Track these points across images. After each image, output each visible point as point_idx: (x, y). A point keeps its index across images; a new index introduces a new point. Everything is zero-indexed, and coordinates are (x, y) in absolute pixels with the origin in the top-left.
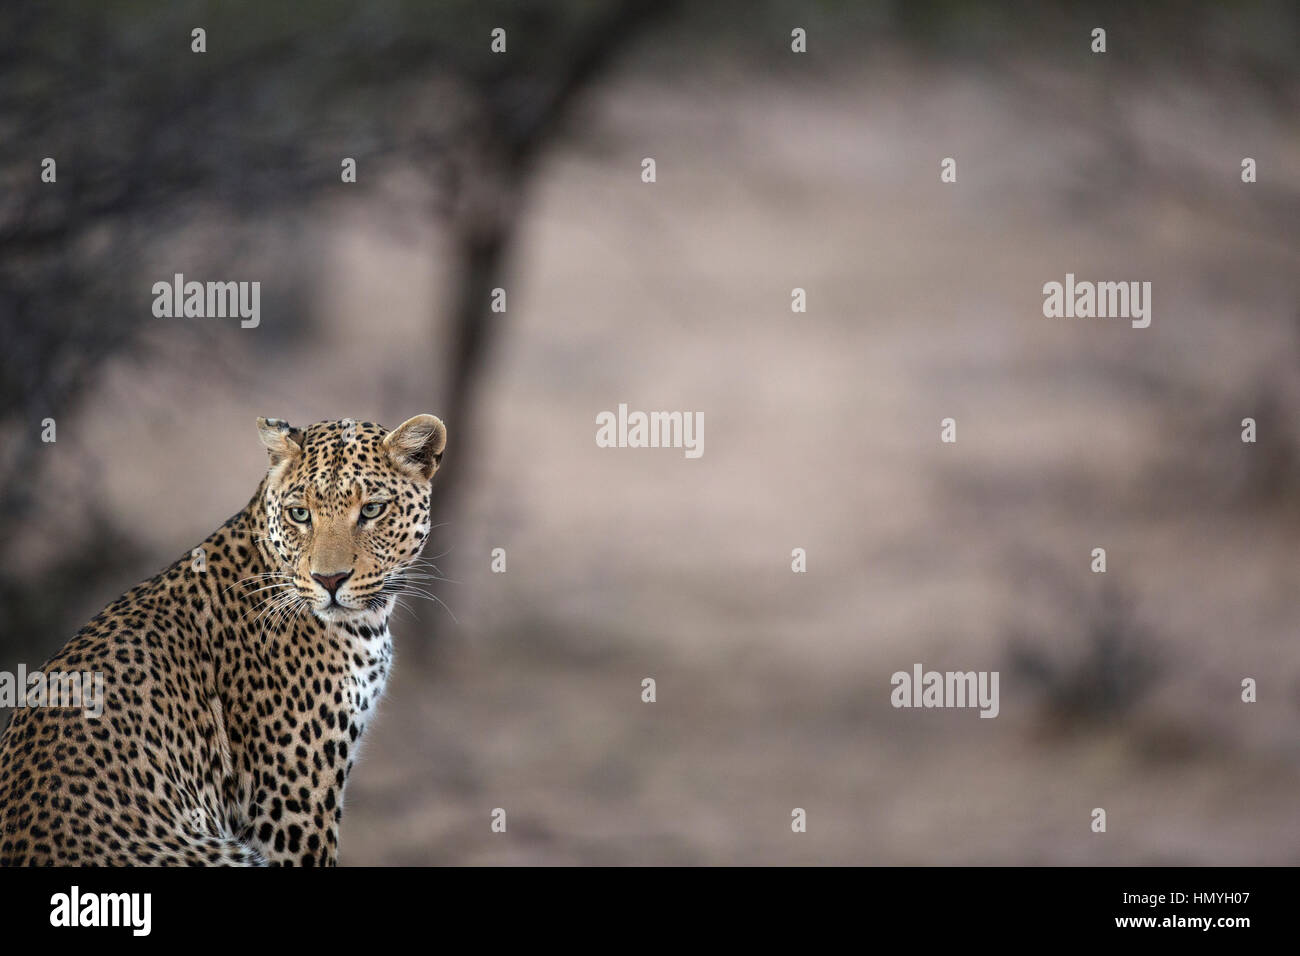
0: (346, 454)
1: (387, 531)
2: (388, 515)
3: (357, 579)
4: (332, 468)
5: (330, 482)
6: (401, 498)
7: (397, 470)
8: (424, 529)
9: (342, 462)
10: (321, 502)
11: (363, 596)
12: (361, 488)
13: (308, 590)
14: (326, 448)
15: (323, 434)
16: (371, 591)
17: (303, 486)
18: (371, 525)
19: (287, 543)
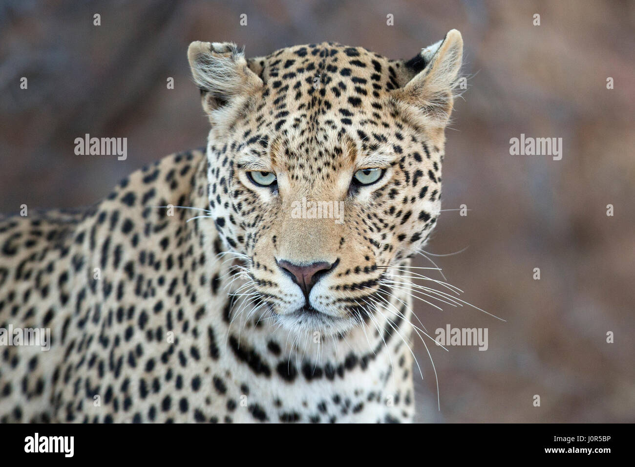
0: (330, 96)
1: (387, 207)
2: (389, 183)
3: (340, 275)
4: (308, 114)
5: (306, 134)
6: (407, 160)
7: (405, 120)
8: (434, 208)
9: (323, 105)
10: (293, 162)
11: (348, 300)
12: (354, 145)
13: (270, 284)
14: (298, 85)
15: (289, 63)
16: (358, 293)
17: (267, 137)
18: (365, 195)
19: (238, 218)
